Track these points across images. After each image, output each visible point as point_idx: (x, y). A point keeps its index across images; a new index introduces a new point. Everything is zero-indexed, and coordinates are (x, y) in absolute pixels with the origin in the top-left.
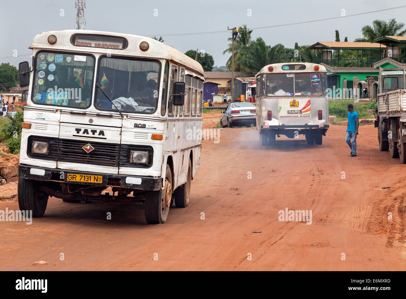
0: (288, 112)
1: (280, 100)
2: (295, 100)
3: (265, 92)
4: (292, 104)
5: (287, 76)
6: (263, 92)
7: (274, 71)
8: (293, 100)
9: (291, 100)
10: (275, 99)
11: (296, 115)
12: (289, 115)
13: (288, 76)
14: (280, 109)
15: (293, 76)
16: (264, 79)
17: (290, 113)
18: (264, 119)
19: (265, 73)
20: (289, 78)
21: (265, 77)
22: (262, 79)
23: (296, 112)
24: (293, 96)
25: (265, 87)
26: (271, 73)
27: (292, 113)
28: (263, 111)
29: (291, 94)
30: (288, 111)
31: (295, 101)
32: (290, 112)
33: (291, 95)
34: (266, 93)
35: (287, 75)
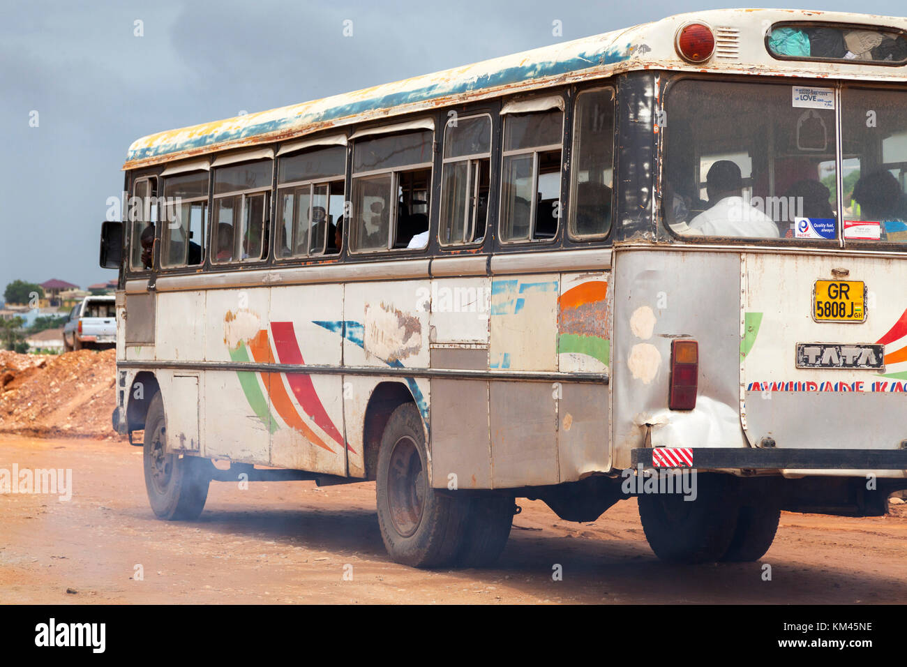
0: (805, 356)
1: (750, 264)
2: (847, 273)
3: (654, 205)
4: (824, 297)
5: (796, 104)
6: (639, 202)
7: (719, 64)
8: (834, 272)
9: (821, 268)
10: (721, 258)
11: (849, 377)
12: (804, 376)
13: (799, 101)
14: (750, 329)
15: (827, 101)
16: (645, 113)
17: (812, 360)
18: (642, 397)
19: (656, 73)
20: (805, 117)
21: (654, 101)
22: (636, 109)
23: (850, 354)
24: (829, 244)
25: (653, 169)
26: (699, 70)
27: (825, 360)
28: (640, 341)
29: (818, 230)
30: (801, 348)
31: (846, 278)
32: (812, 353)
33: (817, 236)
34: (662, 212)
35: (796, 92)
